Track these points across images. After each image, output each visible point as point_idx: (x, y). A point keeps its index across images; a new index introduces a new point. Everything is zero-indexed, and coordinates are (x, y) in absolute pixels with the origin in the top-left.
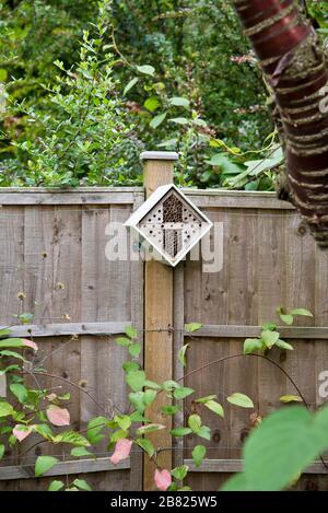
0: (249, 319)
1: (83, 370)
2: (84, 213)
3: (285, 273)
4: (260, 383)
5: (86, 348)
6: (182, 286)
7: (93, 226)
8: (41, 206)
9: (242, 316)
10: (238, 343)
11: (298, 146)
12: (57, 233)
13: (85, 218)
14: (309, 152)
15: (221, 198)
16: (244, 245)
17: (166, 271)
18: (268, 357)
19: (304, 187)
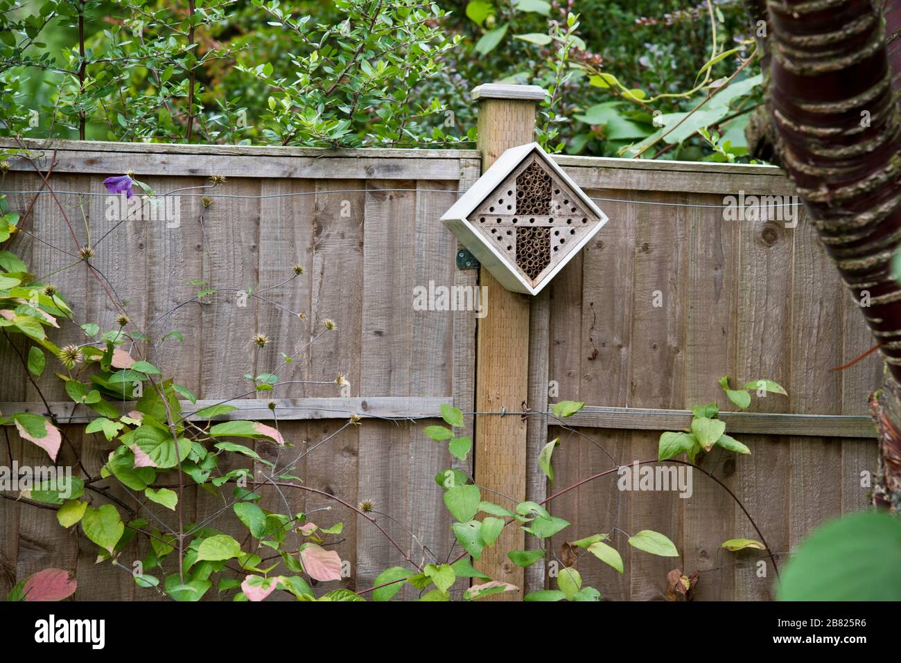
0: (668, 395)
1: (361, 483)
2: (368, 197)
3: (735, 313)
4: (685, 515)
5: (368, 442)
6: (545, 333)
7: (385, 220)
8: (291, 181)
9: (656, 391)
10: (646, 441)
11: (798, 54)
12: (318, 232)
13: (370, 206)
14: (819, 67)
15: (621, 173)
16: (662, 261)
17: (516, 305)
18: (702, 466)
19: (806, 134)
